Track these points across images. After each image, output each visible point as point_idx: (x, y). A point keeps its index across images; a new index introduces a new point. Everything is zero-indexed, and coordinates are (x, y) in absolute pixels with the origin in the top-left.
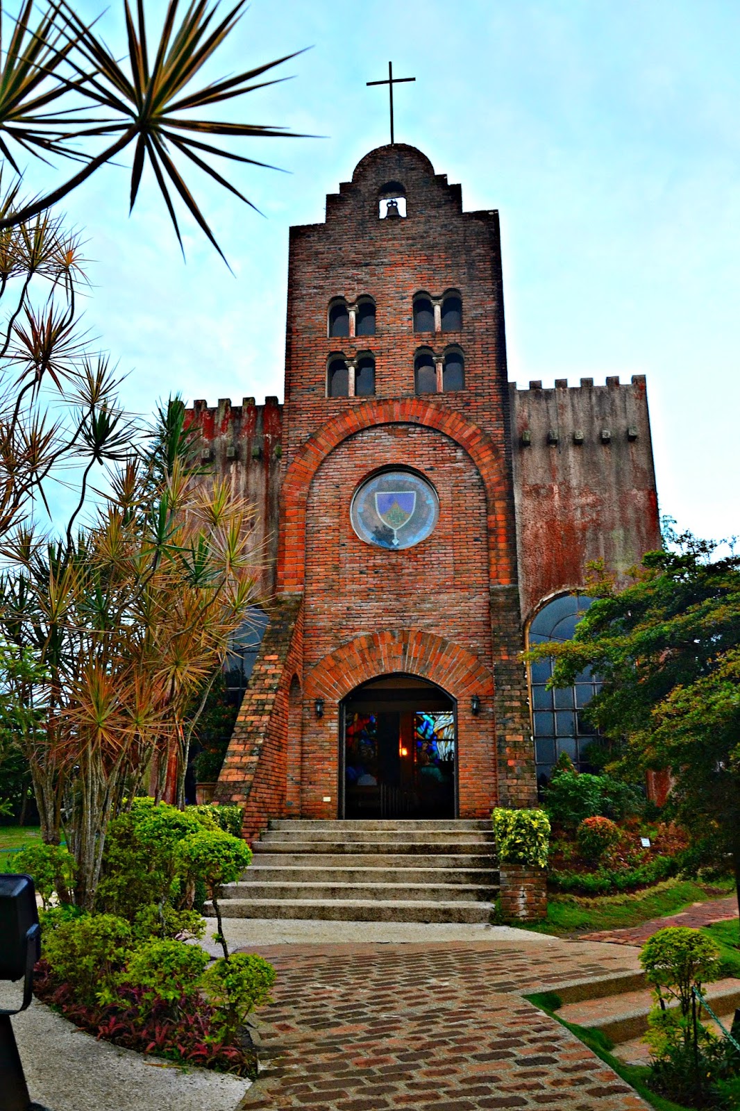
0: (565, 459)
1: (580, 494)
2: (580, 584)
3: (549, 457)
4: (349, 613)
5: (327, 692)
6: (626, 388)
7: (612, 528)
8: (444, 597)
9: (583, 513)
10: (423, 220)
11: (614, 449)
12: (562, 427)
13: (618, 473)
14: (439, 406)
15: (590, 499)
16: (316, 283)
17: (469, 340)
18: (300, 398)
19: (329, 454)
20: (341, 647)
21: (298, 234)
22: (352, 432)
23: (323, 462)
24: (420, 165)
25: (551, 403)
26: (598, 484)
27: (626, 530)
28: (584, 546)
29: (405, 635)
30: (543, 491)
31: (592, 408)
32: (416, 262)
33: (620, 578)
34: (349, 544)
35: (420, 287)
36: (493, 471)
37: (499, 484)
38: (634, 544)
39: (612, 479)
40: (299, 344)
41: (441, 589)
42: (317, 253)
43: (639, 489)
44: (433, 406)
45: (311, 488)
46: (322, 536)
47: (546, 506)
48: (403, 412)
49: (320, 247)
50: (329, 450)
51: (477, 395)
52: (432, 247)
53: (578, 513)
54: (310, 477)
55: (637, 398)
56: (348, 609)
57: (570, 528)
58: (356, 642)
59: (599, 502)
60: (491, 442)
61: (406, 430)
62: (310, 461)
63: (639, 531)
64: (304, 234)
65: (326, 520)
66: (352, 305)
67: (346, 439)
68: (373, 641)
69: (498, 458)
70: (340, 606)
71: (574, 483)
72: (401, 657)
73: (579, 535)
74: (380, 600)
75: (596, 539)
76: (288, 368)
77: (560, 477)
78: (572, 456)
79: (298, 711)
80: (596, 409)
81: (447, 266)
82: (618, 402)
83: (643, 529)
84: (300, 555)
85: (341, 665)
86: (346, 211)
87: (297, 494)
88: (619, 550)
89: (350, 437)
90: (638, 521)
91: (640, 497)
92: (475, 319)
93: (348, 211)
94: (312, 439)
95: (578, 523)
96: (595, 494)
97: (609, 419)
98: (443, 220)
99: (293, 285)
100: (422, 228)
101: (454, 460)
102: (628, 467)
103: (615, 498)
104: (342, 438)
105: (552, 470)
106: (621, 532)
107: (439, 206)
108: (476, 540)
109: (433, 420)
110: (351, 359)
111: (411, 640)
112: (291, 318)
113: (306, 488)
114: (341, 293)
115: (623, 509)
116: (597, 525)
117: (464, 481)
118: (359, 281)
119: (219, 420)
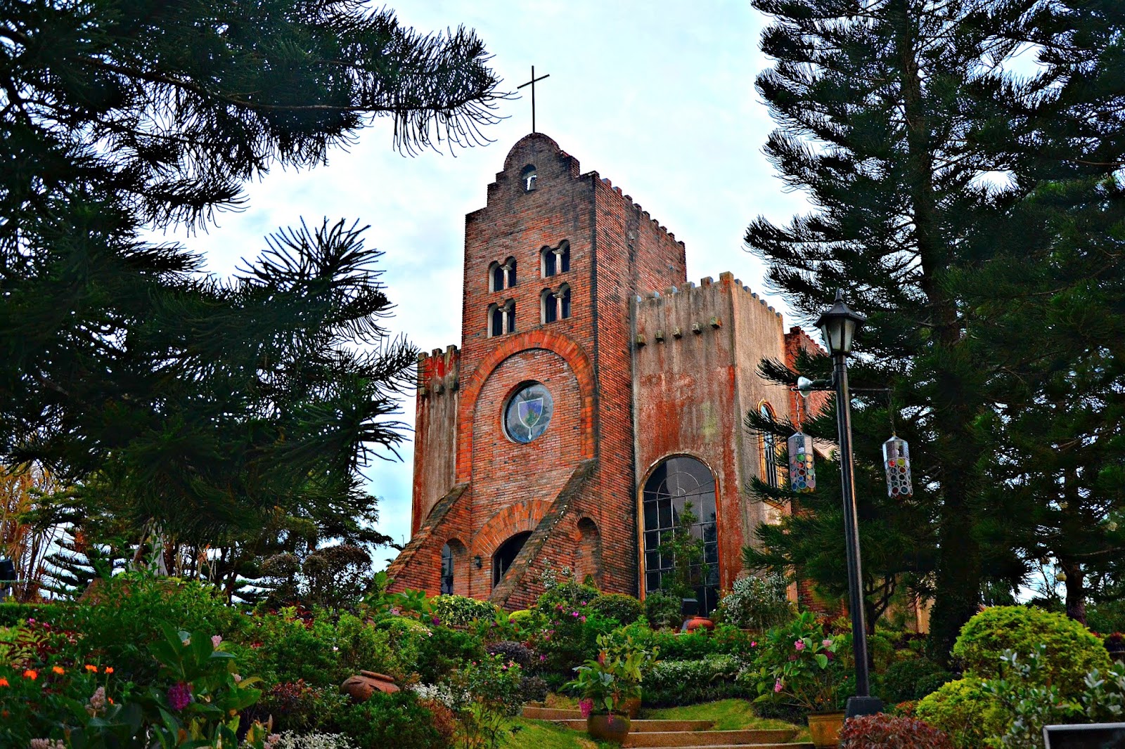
0: (670, 352)
1: (680, 377)
2: (679, 450)
3: (659, 352)
4: (498, 493)
5: (484, 550)
6: (715, 286)
7: (702, 402)
8: (554, 473)
9: (681, 393)
10: (546, 190)
11: (705, 337)
12: (668, 326)
13: (707, 356)
14: (552, 332)
15: (687, 381)
16: (480, 254)
17: (574, 278)
18: (471, 342)
19: (487, 380)
20: (493, 517)
21: (470, 218)
22: (499, 361)
23: (482, 386)
24: (546, 147)
25: (661, 308)
26: (693, 367)
27: (712, 401)
28: (682, 418)
29: (530, 503)
30: (654, 380)
31: (690, 307)
32: (542, 225)
33: (707, 441)
34: (499, 443)
35: (544, 243)
36: (584, 375)
37: (587, 384)
38: (717, 411)
39: (703, 362)
40: (471, 302)
41: (553, 467)
42: (481, 231)
43: (722, 367)
44: (548, 333)
45: (476, 406)
46: (483, 440)
47: (656, 390)
48: (530, 341)
49: (483, 226)
50: (485, 377)
51: (577, 319)
52: (551, 210)
53: (678, 394)
54: (474, 399)
55: (722, 292)
56: (497, 490)
57: (673, 406)
58: (502, 513)
59: (694, 381)
60: (583, 353)
61: (533, 354)
62: (475, 388)
63: (721, 401)
64: (474, 218)
65: (485, 428)
66: (503, 265)
67: (497, 367)
68: (511, 511)
69: (588, 365)
70: (492, 489)
71: (676, 369)
72: (527, 520)
73: (679, 410)
74: (516, 480)
75: (690, 413)
76: (464, 321)
77: (666, 367)
78: (675, 348)
79: (467, 565)
80: (693, 307)
81: (561, 223)
82: (708, 298)
83: (724, 399)
84: (468, 455)
85: (492, 530)
86: (499, 194)
87: (467, 412)
88: (707, 419)
89: (499, 365)
90: (721, 393)
91: (722, 373)
92: (577, 261)
93: (501, 194)
94: (476, 371)
95: (678, 402)
96: (690, 376)
97: (702, 313)
98: (559, 187)
99: (467, 258)
100: (546, 196)
101: (562, 371)
102: (714, 350)
103: (705, 376)
104: (493, 367)
105: (660, 362)
106: (709, 403)
107: (557, 177)
108: (574, 428)
109: (549, 343)
110: (502, 307)
111: (534, 507)
112: (466, 284)
113: (472, 407)
114: (495, 259)
115: (710, 385)
116: (691, 401)
117: (568, 386)
118: (507, 247)
119: (447, 361)
